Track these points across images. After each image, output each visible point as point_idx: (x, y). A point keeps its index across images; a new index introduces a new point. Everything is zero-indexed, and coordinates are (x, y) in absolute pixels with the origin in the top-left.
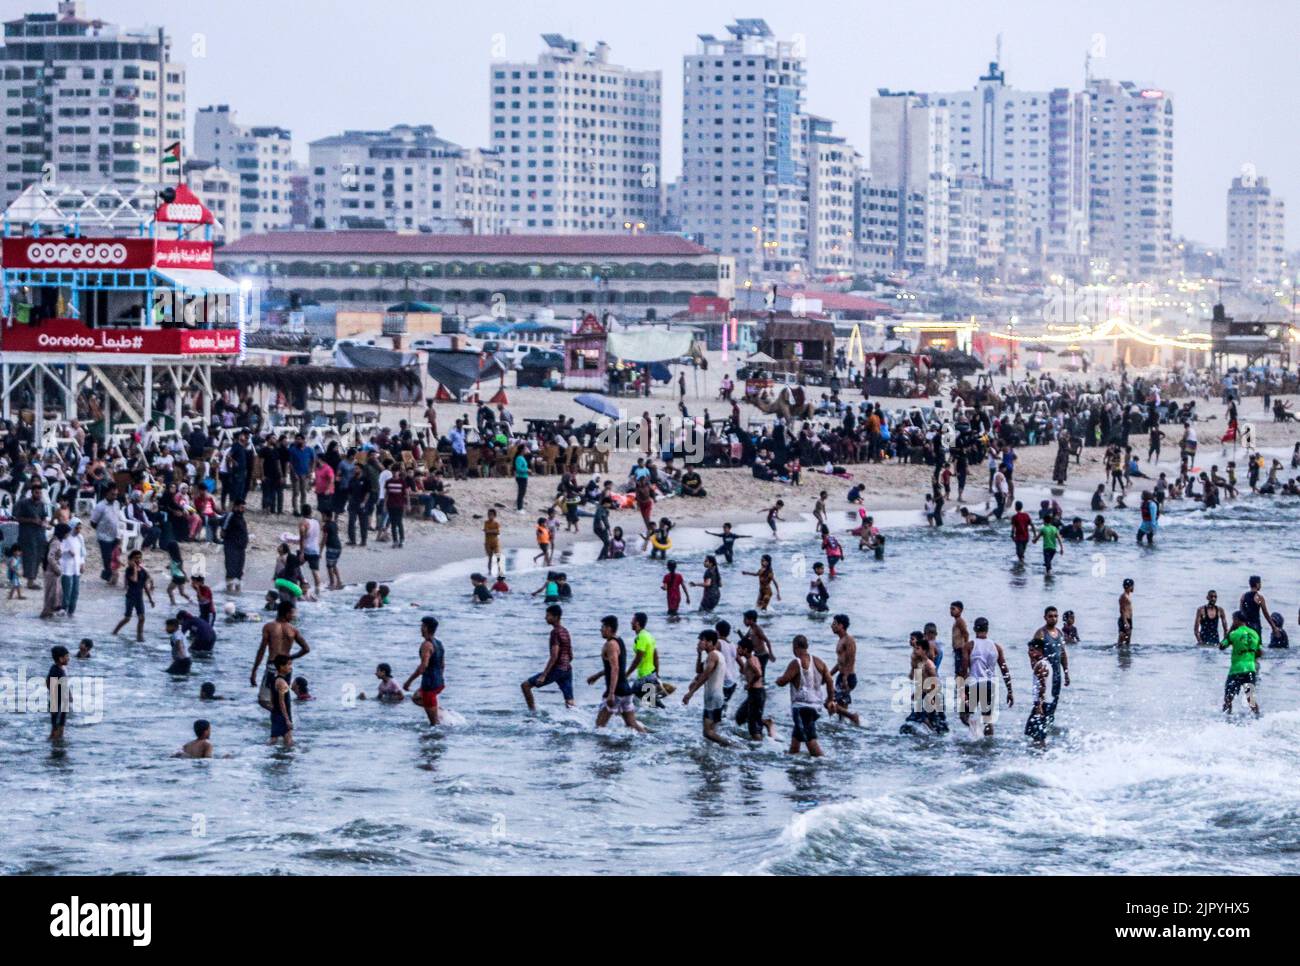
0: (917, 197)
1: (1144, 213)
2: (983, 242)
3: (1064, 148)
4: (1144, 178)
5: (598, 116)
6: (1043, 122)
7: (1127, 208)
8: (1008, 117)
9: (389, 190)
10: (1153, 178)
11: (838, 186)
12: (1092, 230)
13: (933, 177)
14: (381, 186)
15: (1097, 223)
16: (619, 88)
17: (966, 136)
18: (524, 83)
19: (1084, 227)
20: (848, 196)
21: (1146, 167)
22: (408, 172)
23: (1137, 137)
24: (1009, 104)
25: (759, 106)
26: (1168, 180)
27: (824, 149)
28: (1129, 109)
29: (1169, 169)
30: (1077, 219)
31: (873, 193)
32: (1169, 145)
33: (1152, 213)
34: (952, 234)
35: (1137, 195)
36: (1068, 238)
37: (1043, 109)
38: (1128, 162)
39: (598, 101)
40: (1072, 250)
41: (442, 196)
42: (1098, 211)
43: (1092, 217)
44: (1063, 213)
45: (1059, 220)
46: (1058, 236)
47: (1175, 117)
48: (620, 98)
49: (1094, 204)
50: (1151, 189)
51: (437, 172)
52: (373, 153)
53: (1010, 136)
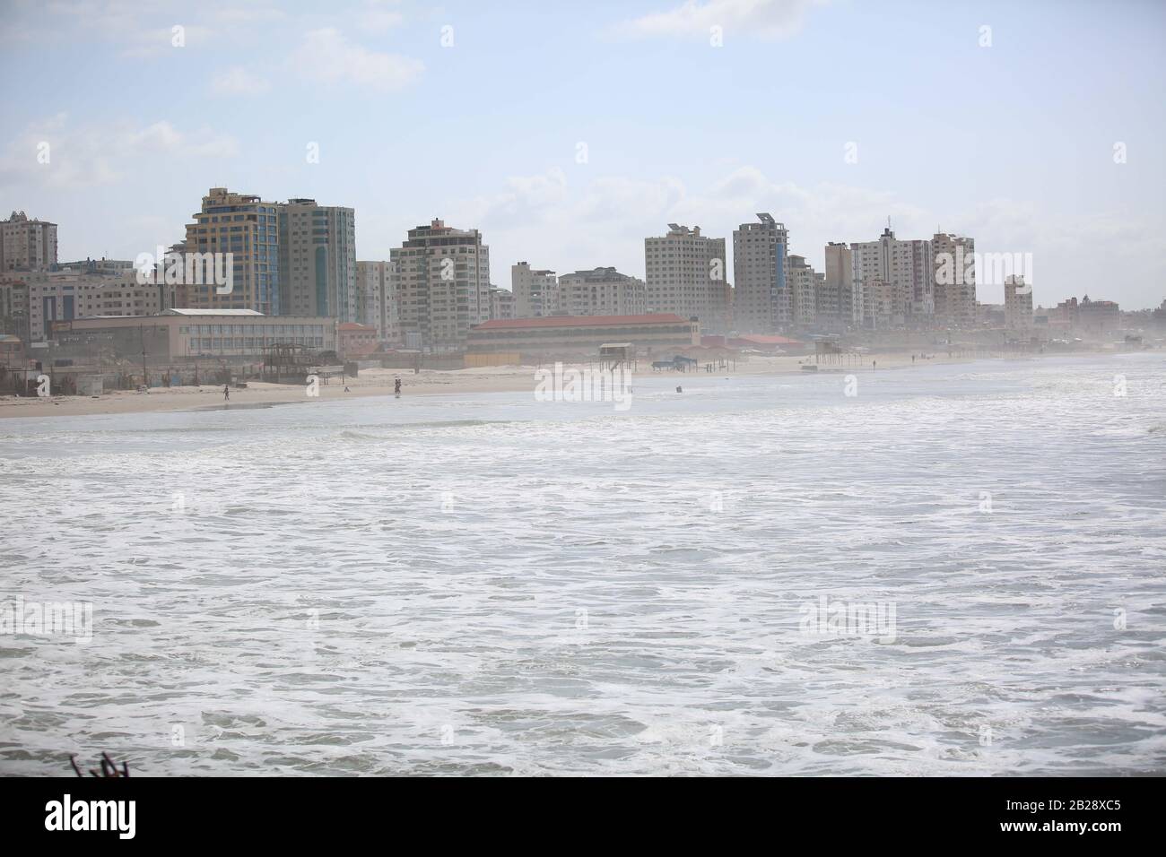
0: (847, 290)
1: (963, 293)
2: (881, 309)
3: (920, 265)
5: (695, 260)
6: (910, 254)
8: (895, 252)
9: (594, 296)
11: (807, 287)
12: (935, 302)
13: (855, 281)
14: (591, 295)
15: (938, 299)
16: (705, 246)
17: (876, 262)
18: (660, 246)
19: (932, 301)
20: (812, 291)
22: (603, 288)
24: (895, 247)
25: (767, 252)
27: (800, 270)
28: (954, 247)
30: (927, 297)
31: (825, 289)
33: (966, 293)
34: (865, 307)
36: (924, 305)
37: (910, 248)
39: (694, 253)
40: (926, 311)
42: (938, 294)
43: (935, 296)
44: (921, 295)
45: (919, 298)
46: (919, 305)
47: (975, 245)
48: (705, 251)
49: (936, 291)
51: (615, 288)
52: (587, 281)
53: (896, 261)
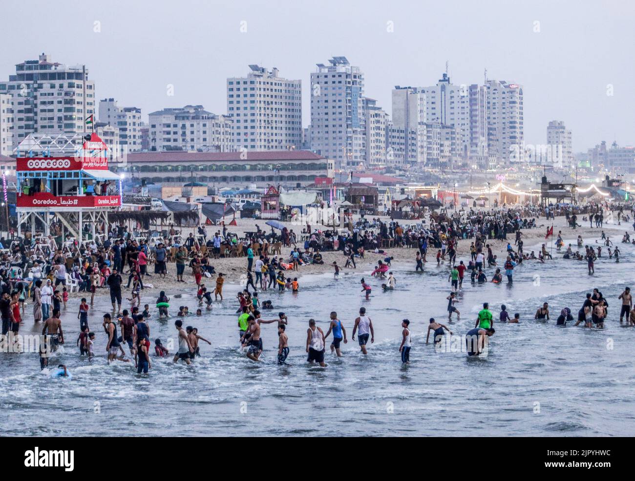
0: (413, 132)
1: (511, 137)
2: (442, 151)
3: (476, 110)
4: (511, 123)
5: (274, 100)
6: (467, 99)
7: (504, 136)
8: (452, 97)
9: (184, 134)
10: (515, 122)
11: (379, 128)
12: (489, 145)
13: (419, 124)
14: (180, 132)
15: (491, 142)
16: (283, 88)
17: (433, 106)
18: (242, 86)
19: (485, 144)
20: (383, 132)
21: (512, 118)
22: (192, 125)
23: (507, 105)
24: (452, 92)
25: (344, 94)
26: (521, 123)
27: (372, 112)
28: (504, 93)
29: (522, 118)
30: (482, 141)
31: (394, 131)
32: (521, 108)
33: (515, 137)
34: (429, 148)
35: (508, 130)
36: (478, 149)
37: (467, 93)
38: (504, 116)
39: (274, 93)
40: (480, 154)
41: (207, 136)
42: (491, 137)
43: (489, 140)
44: (476, 138)
45: (474, 141)
46: (474, 148)
47: (524, 96)
48: (283, 92)
49: (489, 134)
50: (514, 127)
51: (204, 125)
52: (176, 118)
53: (453, 105)
